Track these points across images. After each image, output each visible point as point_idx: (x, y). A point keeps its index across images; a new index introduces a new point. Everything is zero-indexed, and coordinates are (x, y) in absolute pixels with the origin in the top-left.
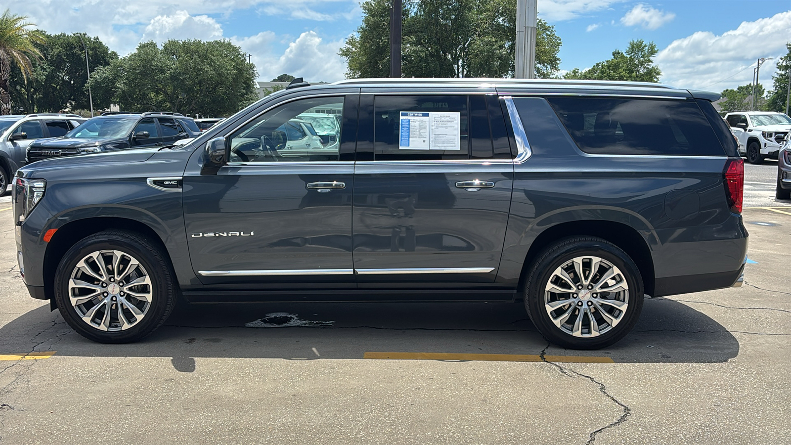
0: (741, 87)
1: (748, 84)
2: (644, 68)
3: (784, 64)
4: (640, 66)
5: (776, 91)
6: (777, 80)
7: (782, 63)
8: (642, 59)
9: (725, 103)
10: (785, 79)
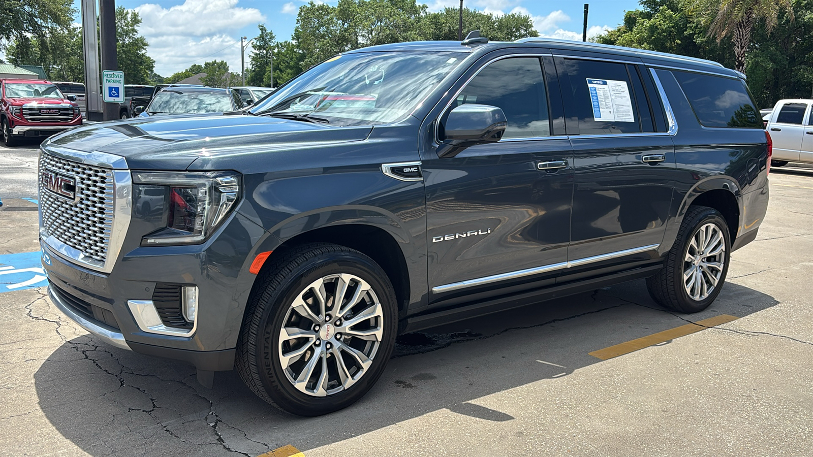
0: (208, 63)
1: (214, 61)
2: (130, 38)
3: (258, 44)
4: (125, 36)
5: (253, 69)
6: (253, 59)
7: (257, 42)
8: (125, 28)
9: (206, 78)
10: (260, 58)
